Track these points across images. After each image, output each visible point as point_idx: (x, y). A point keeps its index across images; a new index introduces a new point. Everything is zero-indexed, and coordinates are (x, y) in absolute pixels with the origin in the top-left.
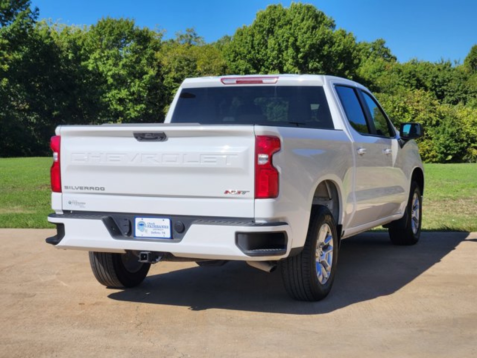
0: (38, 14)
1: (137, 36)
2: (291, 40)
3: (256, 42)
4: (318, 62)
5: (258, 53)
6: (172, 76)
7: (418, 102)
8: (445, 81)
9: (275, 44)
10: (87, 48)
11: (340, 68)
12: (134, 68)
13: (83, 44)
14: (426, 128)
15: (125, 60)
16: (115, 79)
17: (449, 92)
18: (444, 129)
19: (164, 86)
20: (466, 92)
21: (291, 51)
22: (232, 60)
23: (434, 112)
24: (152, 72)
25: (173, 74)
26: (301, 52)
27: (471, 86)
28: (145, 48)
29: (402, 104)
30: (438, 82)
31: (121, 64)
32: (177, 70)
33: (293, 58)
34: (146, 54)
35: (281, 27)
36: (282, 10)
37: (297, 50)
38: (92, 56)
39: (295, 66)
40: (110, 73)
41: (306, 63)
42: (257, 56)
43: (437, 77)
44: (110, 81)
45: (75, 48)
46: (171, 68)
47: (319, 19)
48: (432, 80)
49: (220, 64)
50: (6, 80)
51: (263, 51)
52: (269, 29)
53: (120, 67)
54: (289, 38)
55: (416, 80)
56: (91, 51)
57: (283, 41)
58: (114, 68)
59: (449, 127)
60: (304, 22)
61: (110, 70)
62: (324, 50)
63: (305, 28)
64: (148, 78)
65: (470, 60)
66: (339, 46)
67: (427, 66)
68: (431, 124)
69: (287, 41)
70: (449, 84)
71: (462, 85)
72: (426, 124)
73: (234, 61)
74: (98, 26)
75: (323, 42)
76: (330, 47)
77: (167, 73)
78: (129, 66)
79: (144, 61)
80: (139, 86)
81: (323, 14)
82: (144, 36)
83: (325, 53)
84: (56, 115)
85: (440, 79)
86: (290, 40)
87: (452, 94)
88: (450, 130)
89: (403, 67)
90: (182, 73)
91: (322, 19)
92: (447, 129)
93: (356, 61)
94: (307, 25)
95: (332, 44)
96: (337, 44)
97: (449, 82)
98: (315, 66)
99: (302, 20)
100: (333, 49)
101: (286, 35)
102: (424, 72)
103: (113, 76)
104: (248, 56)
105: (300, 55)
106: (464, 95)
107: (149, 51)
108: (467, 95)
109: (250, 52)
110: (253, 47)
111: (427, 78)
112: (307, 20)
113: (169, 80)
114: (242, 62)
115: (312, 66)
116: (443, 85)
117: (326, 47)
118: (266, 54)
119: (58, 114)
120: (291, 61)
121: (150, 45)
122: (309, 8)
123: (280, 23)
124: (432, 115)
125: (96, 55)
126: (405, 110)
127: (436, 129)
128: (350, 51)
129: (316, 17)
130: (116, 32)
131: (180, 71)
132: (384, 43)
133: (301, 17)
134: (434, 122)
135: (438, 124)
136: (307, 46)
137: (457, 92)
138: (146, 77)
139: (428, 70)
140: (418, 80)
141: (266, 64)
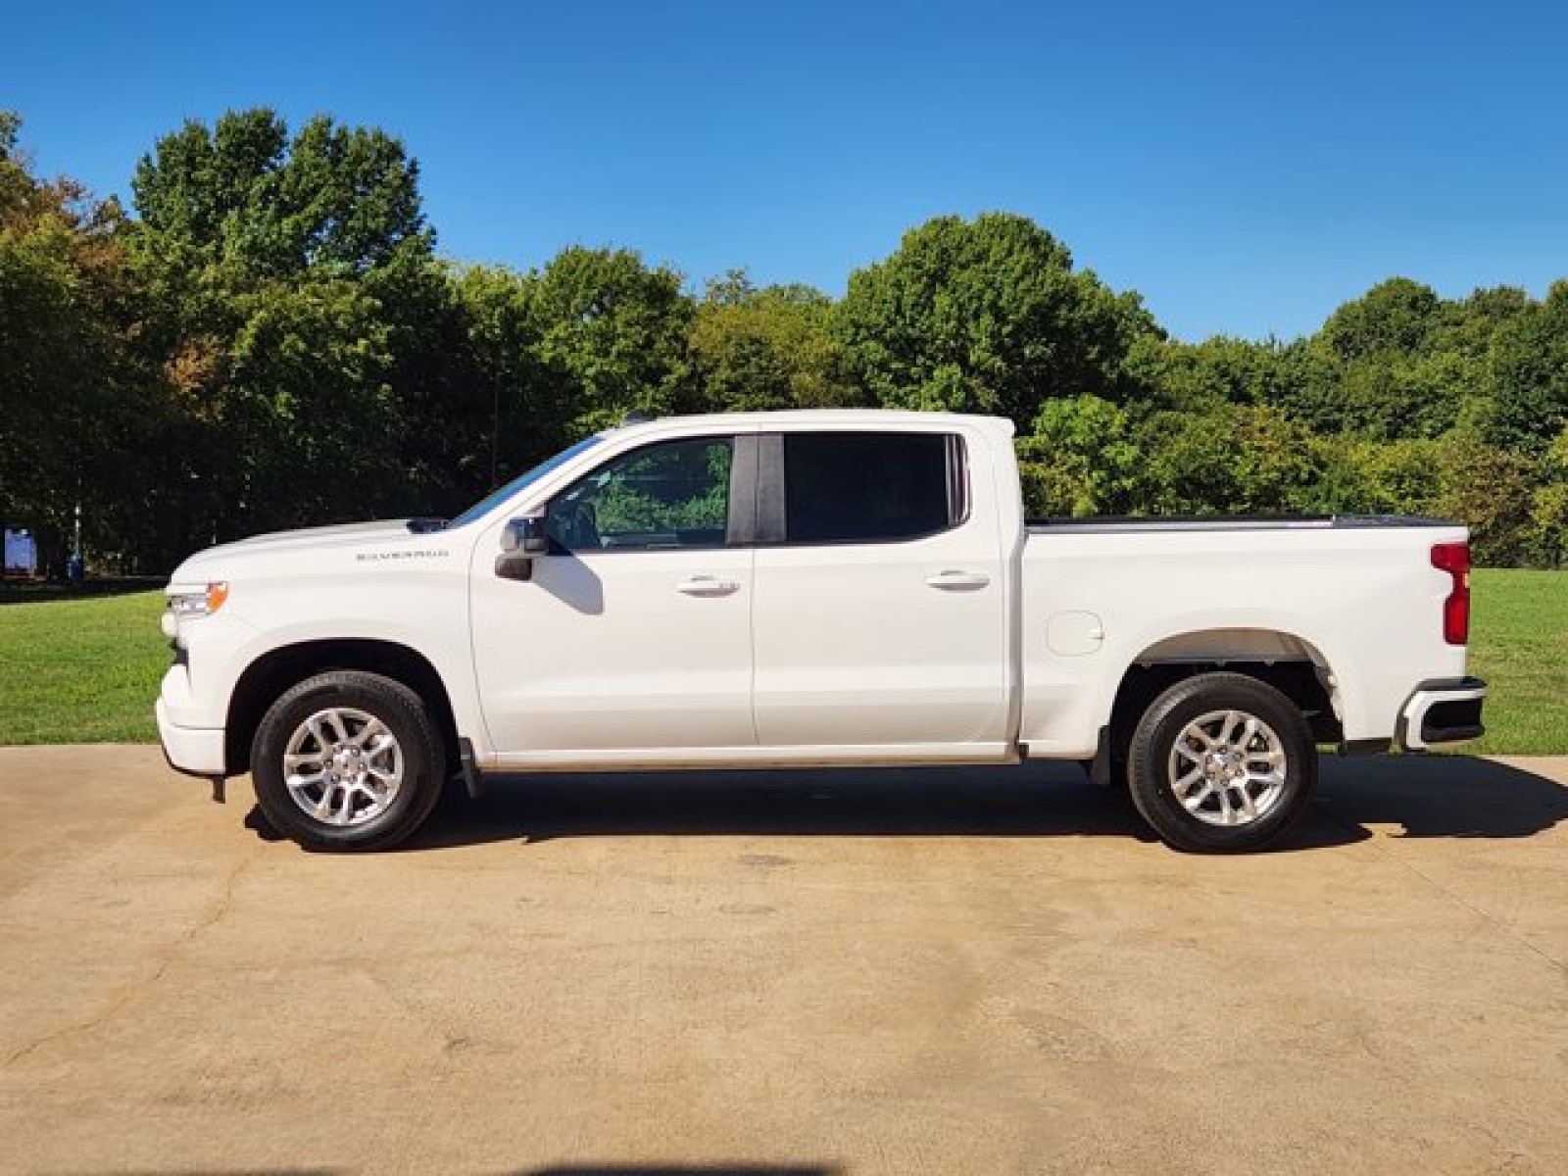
0: (434, 242)
1: (645, 289)
2: (989, 295)
3: (908, 300)
4: (1046, 345)
5: (912, 325)
6: (724, 377)
7: (1262, 430)
8: (1291, 384)
9: (951, 306)
10: (536, 315)
11: (1092, 356)
12: (642, 359)
13: (527, 306)
14: (1282, 488)
15: (622, 342)
16: (600, 385)
17: (1302, 408)
18: (1329, 491)
19: (705, 398)
20: (1340, 409)
21: (987, 320)
22: (848, 340)
23: (1303, 454)
24: (681, 369)
25: (724, 373)
26: (1008, 323)
27: (1353, 396)
28: (664, 314)
29: (1228, 437)
30: (1278, 386)
31: (614, 349)
32: (734, 366)
33: (992, 336)
34: (664, 327)
35: (963, 267)
36: (967, 230)
37: (1000, 316)
38: (549, 335)
39: (994, 354)
40: (591, 371)
41: (1018, 345)
42: (910, 330)
43: (1272, 375)
44: (591, 389)
45: (512, 317)
46: (719, 360)
47: (1042, 248)
48: (1264, 383)
49: (827, 351)
50: (386, 387)
51: (923, 322)
52: (936, 272)
53: (612, 357)
54: (982, 292)
55: (1229, 382)
56: (548, 325)
57: (970, 299)
58: (599, 361)
59: (1340, 486)
60: (1015, 257)
61: (591, 365)
62: (1058, 317)
63: (1018, 268)
64: (674, 382)
65: (1332, 337)
66: (1089, 308)
67: (1250, 352)
68: (1296, 478)
69: (980, 298)
70: (1302, 391)
71: (1331, 393)
72: (1283, 479)
73: (853, 343)
74: (562, 268)
75: (1056, 299)
76: (1070, 310)
77: (710, 371)
78: (633, 355)
79: (661, 345)
80: (654, 400)
81: (1049, 237)
82: (659, 290)
83: (1062, 323)
84: (467, 463)
85: (1280, 380)
86: (986, 297)
87: (1309, 412)
88: (1344, 494)
89: (1199, 354)
90: (745, 370)
91: (1048, 249)
92: (1336, 490)
93: (1124, 342)
94: (1023, 263)
95: (1075, 303)
96: (1084, 305)
97: (1300, 386)
98: (1038, 352)
99: (1010, 253)
100: (1077, 314)
101: (977, 285)
102: (1242, 363)
103: (595, 379)
104: (890, 332)
105: (1006, 329)
106: (1337, 416)
107: (673, 322)
108: (1344, 415)
109: (893, 323)
110: (898, 311)
111: (1251, 377)
112: (1022, 250)
113: (717, 386)
114: (872, 344)
115: (1032, 352)
116: (1288, 393)
117: (1063, 311)
118: (930, 328)
119: (472, 461)
120: (985, 342)
121: (674, 309)
122: (1021, 224)
123: (962, 259)
124: (1298, 460)
125: (560, 330)
126: (1236, 448)
127: (1310, 490)
128: (1111, 320)
129: (1035, 242)
130: (600, 279)
131: (742, 366)
132: (1141, 299)
133: (1006, 243)
134: (1304, 476)
135: (1313, 479)
136: (1024, 309)
137: (1319, 407)
138: (671, 379)
139: (1252, 360)
140: (1235, 383)
141: (929, 349)
